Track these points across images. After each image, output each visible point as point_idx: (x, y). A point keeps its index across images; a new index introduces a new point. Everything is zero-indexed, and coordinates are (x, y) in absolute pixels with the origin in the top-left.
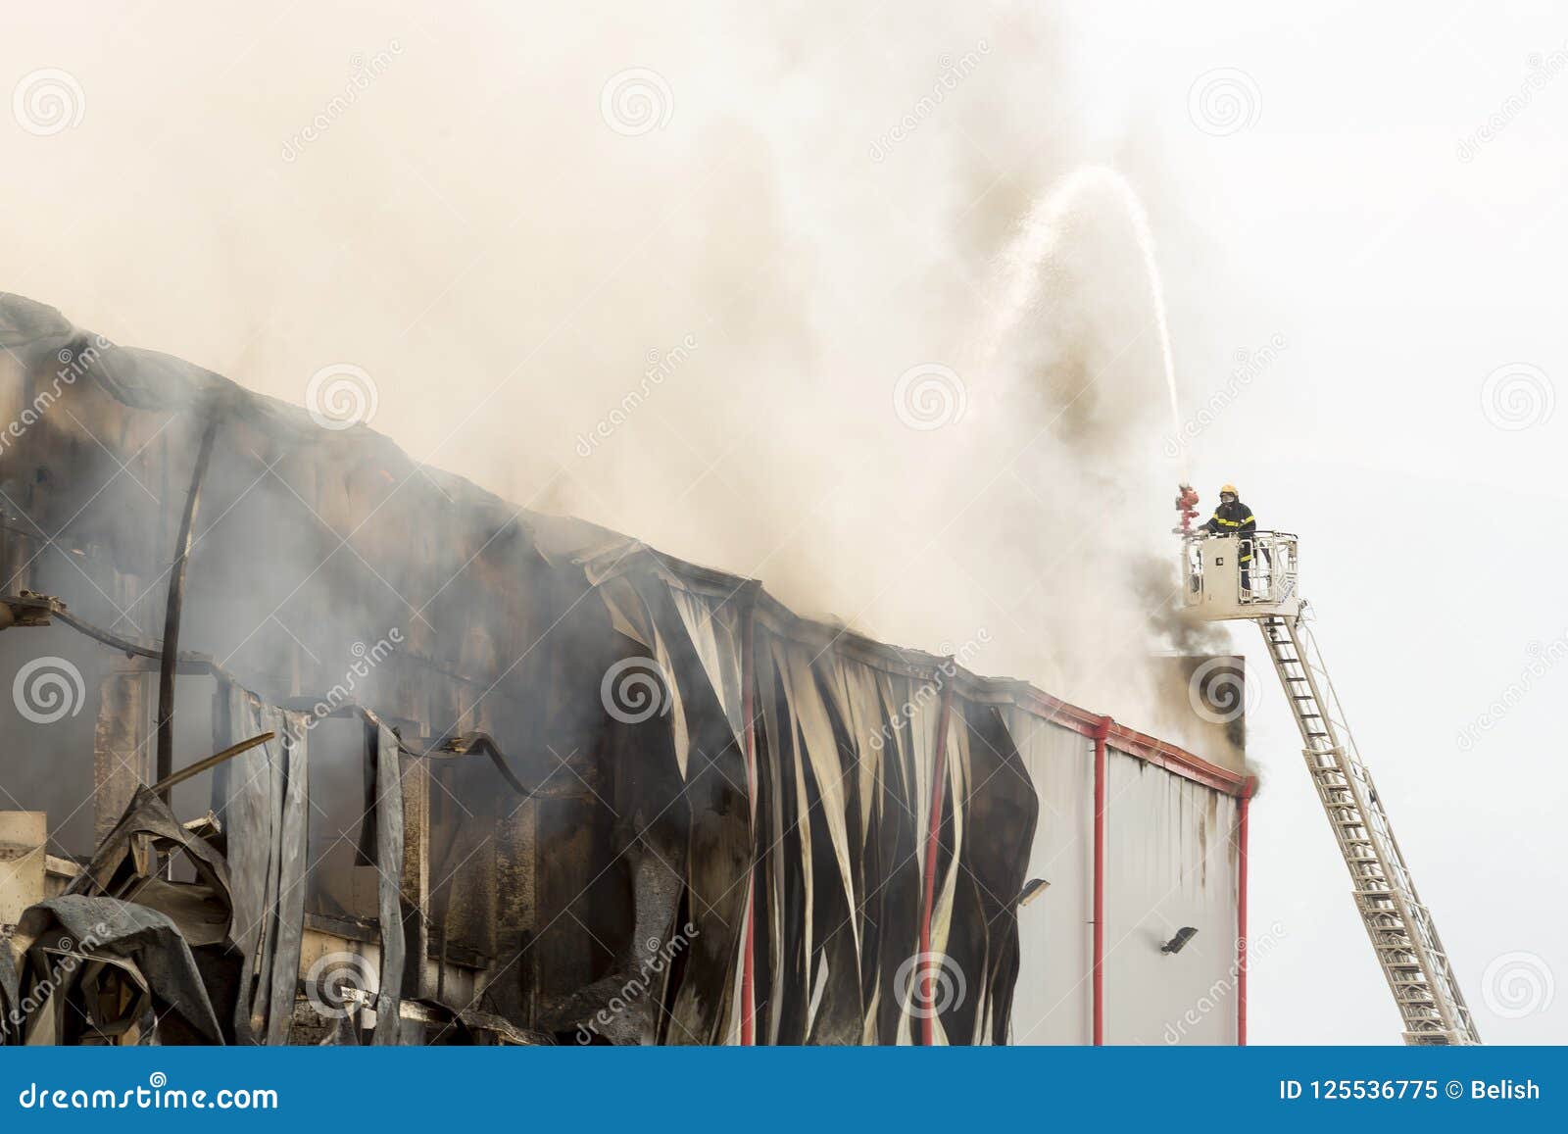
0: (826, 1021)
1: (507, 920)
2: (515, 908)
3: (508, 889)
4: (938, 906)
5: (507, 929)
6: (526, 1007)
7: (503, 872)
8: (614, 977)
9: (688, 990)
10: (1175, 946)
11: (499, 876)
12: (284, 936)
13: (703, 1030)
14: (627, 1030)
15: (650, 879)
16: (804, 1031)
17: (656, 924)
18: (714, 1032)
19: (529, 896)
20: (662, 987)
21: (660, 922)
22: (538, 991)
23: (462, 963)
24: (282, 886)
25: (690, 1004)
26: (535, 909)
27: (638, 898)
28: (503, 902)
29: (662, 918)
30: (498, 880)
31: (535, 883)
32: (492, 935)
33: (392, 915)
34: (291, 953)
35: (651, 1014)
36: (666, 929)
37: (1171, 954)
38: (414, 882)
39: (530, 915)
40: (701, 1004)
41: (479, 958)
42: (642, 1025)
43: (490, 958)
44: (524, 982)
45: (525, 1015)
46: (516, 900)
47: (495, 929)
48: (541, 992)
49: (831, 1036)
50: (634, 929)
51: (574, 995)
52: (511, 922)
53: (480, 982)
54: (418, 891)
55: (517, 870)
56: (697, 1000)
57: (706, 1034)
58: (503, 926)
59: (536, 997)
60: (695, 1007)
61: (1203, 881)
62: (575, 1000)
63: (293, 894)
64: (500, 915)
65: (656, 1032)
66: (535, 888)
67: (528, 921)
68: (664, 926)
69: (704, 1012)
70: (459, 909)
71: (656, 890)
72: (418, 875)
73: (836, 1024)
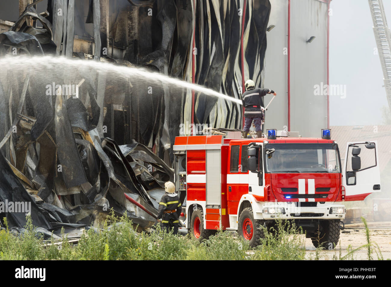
0: (215, 61)
1: (131, 37)
2: (133, 34)
3: (131, 29)
4: (245, 32)
5: (131, 39)
6: (136, 58)
7: (130, 25)
8: (157, 51)
9: (177, 54)
10: (309, 41)
11: (129, 26)
12: (69, 41)
13: (181, 64)
14: (161, 64)
15: (166, 26)
16: (209, 64)
17: (168, 38)
18: (184, 64)
19: (136, 31)
20: (170, 53)
21: (169, 37)
22: (139, 54)
23: (119, 48)
24: (68, 28)
25: (178, 57)
26: (138, 34)
27: (163, 31)
28: (130, 32)
29: (169, 36)
30: (128, 27)
31: (138, 27)
32: (127, 41)
33: (98, 36)
34: (71, 45)
35: (167, 60)
36: (170, 39)
37: (309, 43)
38: (105, 27)
39: (137, 35)
40: (180, 57)
41: (124, 46)
42: (164, 63)
43: (127, 46)
44: (135, 52)
45: (136, 60)
46: (133, 32)
47: (128, 39)
48: (140, 54)
49: (216, 65)
50: (162, 39)
51: (147, 55)
52: (132, 37)
53: (124, 52)
54: (106, 29)
55: (133, 24)
56: (179, 56)
57: (182, 65)
58: (130, 38)
59: (138, 56)
60: (179, 58)
61: (318, 25)
62: (148, 56)
63: (71, 30)
64: (129, 35)
65: (168, 65)
66: (138, 29)
67: (136, 37)
68: (170, 38)
69: (181, 59)
70: (119, 34)
71: (168, 29)
72: (106, 26)
73: (217, 62)
